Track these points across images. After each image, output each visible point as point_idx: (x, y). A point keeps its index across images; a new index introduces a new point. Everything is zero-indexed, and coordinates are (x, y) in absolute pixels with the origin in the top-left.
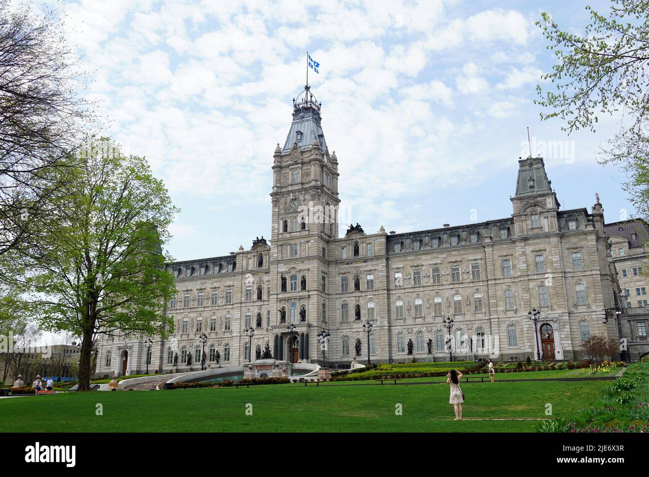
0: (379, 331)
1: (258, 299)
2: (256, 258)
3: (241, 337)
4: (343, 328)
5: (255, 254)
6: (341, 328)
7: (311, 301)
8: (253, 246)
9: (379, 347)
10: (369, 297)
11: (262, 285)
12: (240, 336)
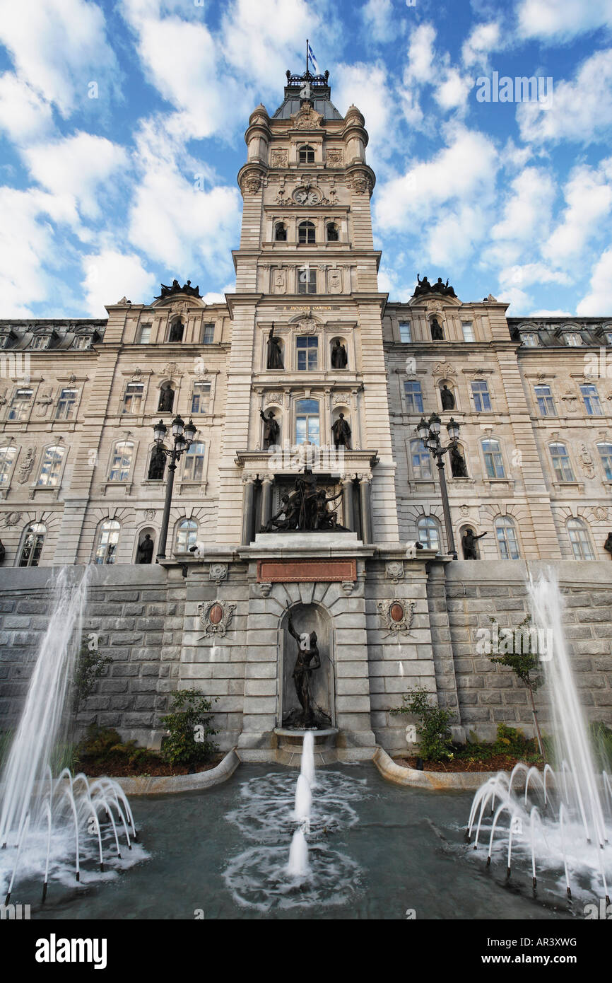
0: (525, 507)
1: (161, 409)
2: (164, 324)
3: (92, 505)
4: (417, 495)
5: (165, 314)
6: (412, 495)
7: (367, 399)
8: (161, 298)
9: (532, 549)
10: (483, 427)
11: (177, 381)
12: (89, 501)
